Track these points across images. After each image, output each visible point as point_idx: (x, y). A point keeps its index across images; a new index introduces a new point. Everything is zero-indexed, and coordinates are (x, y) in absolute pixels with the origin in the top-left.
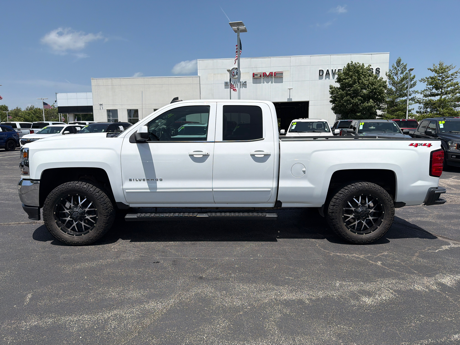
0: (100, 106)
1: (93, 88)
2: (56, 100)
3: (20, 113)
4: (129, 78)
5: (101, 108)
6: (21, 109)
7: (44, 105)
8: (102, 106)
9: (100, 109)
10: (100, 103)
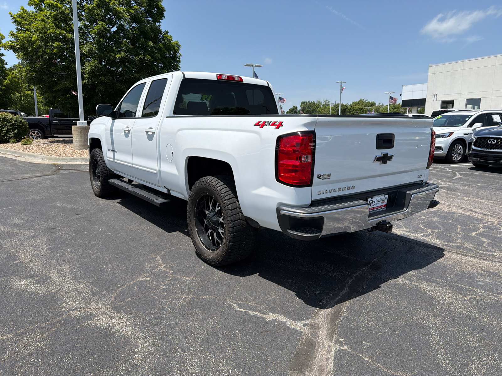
0: (434, 96)
1: (430, 77)
2: (401, 94)
3: (381, 109)
4: (476, 59)
5: (435, 99)
6: (383, 105)
7: (390, 99)
8: (436, 96)
9: (434, 101)
10: (434, 94)
